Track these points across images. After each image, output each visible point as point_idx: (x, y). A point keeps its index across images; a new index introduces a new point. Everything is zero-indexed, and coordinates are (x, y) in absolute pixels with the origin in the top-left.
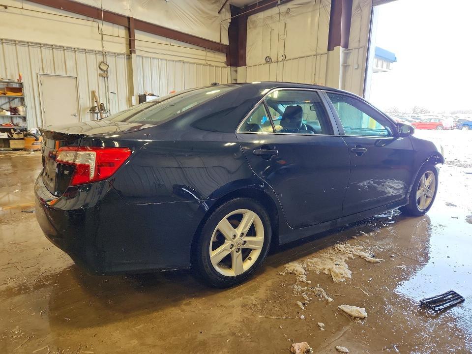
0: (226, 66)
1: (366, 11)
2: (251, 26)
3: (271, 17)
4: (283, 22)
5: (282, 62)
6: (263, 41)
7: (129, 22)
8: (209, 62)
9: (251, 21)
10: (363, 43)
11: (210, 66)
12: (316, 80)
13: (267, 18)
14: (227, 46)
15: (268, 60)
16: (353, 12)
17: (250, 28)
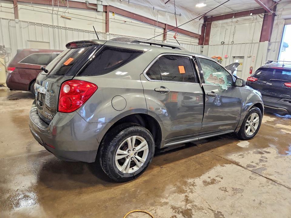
0: (198, 44)
1: (281, 26)
2: (214, 26)
3: (227, 23)
4: (234, 26)
5: (231, 45)
6: (220, 34)
7: (165, 26)
8: (192, 43)
9: (214, 24)
10: (279, 40)
11: (192, 45)
12: (251, 55)
13: (224, 23)
14: (200, 35)
15: (223, 43)
16: (274, 26)
17: (213, 27)
